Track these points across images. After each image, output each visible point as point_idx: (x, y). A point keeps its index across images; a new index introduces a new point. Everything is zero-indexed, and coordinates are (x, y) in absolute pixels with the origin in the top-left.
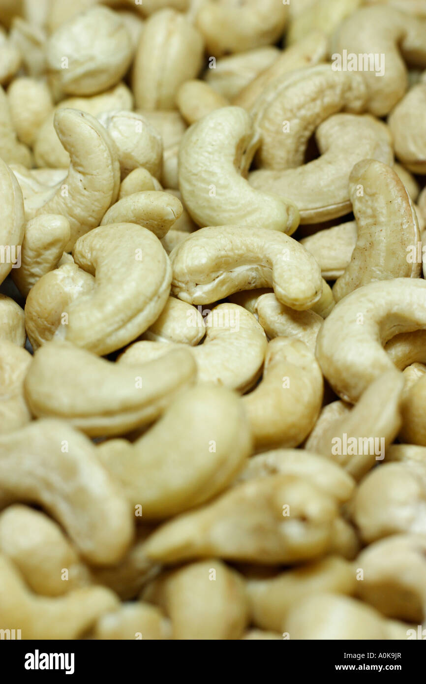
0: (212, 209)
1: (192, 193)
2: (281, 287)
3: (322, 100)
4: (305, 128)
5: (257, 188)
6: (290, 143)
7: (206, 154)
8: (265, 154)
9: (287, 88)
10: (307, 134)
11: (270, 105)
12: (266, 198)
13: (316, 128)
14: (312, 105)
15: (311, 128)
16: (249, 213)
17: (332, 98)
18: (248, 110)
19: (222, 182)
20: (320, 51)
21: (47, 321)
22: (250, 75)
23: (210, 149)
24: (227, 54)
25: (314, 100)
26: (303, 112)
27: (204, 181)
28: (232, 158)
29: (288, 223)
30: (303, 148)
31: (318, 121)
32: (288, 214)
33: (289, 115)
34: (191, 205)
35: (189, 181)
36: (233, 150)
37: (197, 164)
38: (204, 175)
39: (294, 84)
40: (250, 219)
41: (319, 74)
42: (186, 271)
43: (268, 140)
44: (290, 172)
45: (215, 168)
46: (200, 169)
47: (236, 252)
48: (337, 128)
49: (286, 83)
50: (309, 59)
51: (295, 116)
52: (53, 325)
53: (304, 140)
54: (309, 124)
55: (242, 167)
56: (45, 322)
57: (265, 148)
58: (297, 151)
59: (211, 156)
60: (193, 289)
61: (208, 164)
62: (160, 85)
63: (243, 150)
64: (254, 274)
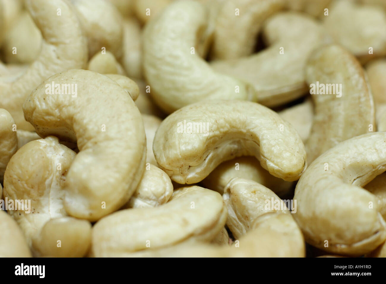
2: (273, 162)
7: (170, 41)
16: (213, 92)
21: (27, 183)
27: (168, 64)
32: (248, 93)
35: (154, 66)
38: (168, 59)
40: (213, 97)
42: (180, 157)
46: (164, 53)
47: (222, 130)
52: (32, 188)
56: (25, 185)
60: (186, 172)
61: (172, 49)
64: (236, 146)
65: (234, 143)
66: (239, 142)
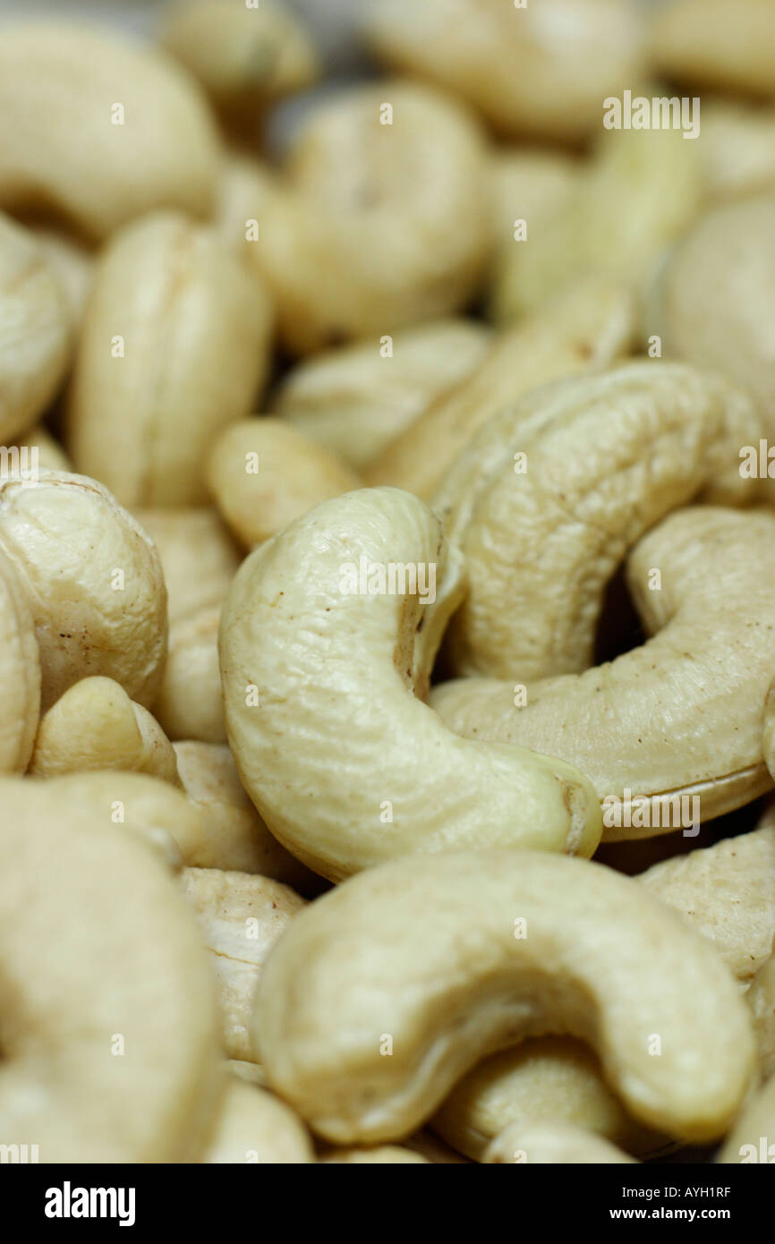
0: (336, 804)
1: (271, 757)
3: (649, 468)
4: (601, 552)
5: (468, 735)
6: (557, 595)
7: (311, 637)
8: (479, 630)
9: (544, 430)
10: (606, 567)
11: (495, 482)
12: (501, 765)
13: (630, 548)
14: (619, 481)
15: (617, 548)
16: (453, 813)
17: (672, 460)
18: (427, 496)
19: (363, 720)
20: (613, 328)
22: (410, 403)
23: (321, 621)
24: (338, 341)
25: (625, 465)
26: (595, 502)
27: (306, 718)
28: (389, 647)
29: (570, 839)
30: (591, 610)
31: (637, 528)
32: (570, 813)
33: (554, 510)
34: (269, 793)
35: (259, 722)
36: (390, 623)
37: (282, 668)
38: (306, 702)
39: (567, 418)
40: (452, 833)
41: (634, 388)
43: (488, 585)
44: (564, 682)
45: (342, 680)
46: (292, 681)
48: (695, 550)
49: (539, 419)
50: (585, 351)
51: (571, 516)
53: (595, 585)
54: (612, 537)
55: (415, 670)
57: (479, 610)
58: (576, 618)
59: (326, 643)
61: (319, 667)
62: (151, 434)
63: (417, 620)
64: (524, 1010)
65: (519, 998)
66: (533, 999)
